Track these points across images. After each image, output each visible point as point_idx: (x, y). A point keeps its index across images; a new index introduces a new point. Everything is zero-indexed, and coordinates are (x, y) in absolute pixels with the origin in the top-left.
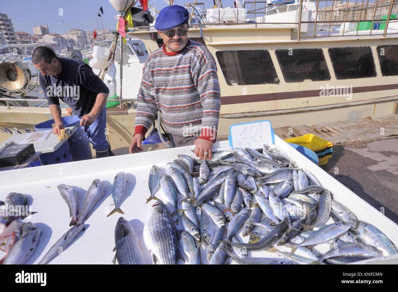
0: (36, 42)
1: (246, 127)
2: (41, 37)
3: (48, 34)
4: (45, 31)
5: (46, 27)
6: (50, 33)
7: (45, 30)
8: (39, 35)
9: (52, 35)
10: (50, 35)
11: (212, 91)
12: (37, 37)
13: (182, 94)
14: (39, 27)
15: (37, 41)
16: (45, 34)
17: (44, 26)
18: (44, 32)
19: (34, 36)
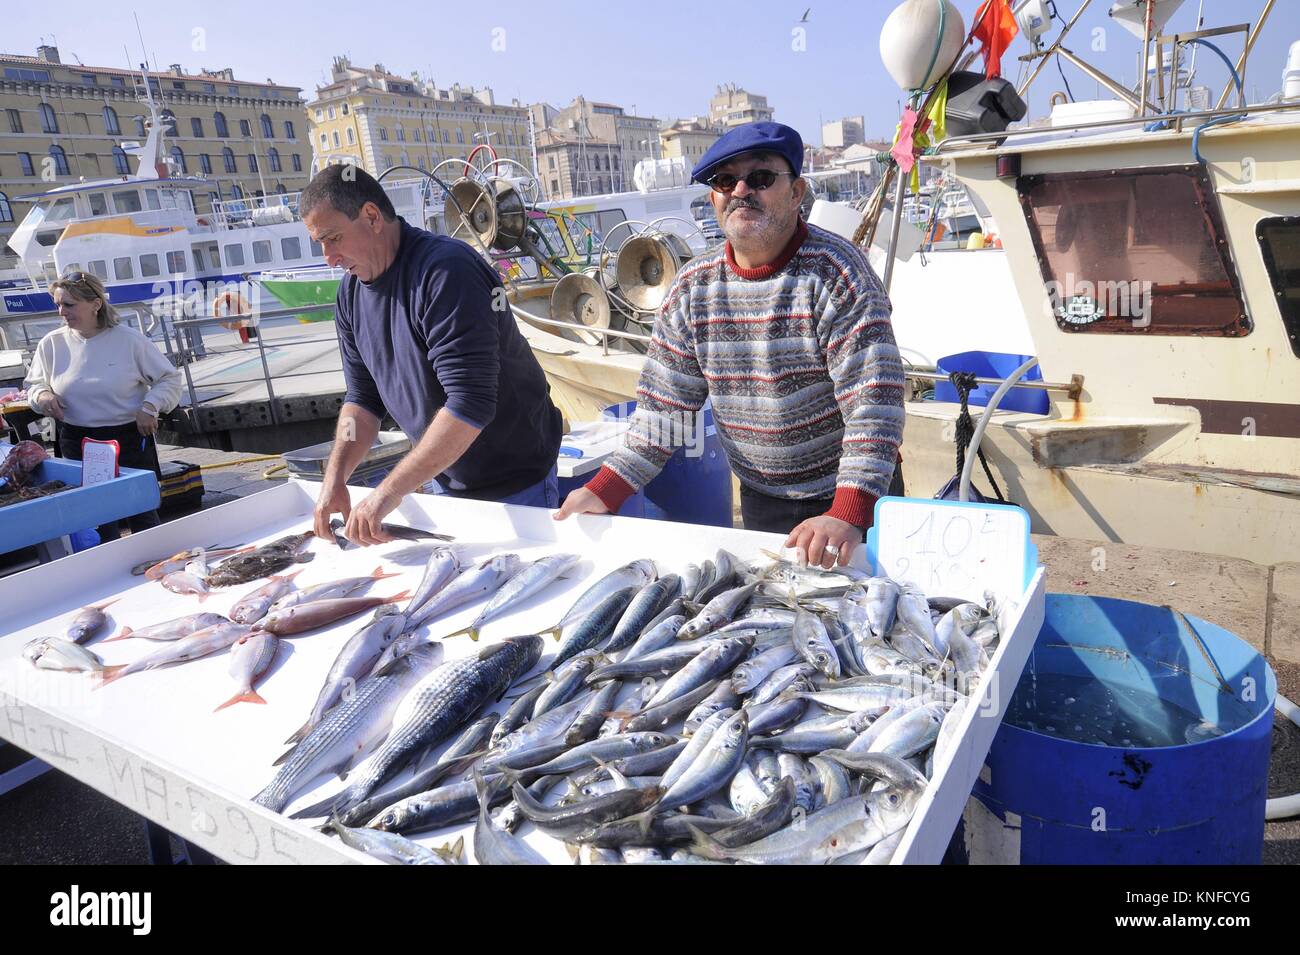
0: (822, 168)
1: (932, 513)
2: (838, 151)
3: (858, 143)
4: (852, 135)
5: (858, 121)
6: (866, 140)
7: (853, 132)
8: (835, 148)
9: (871, 146)
10: (866, 145)
11: (873, 381)
12: (828, 153)
13: (801, 387)
14: (840, 124)
15: (826, 166)
16: (851, 144)
17: (854, 120)
18: (849, 139)
19: (821, 151)
